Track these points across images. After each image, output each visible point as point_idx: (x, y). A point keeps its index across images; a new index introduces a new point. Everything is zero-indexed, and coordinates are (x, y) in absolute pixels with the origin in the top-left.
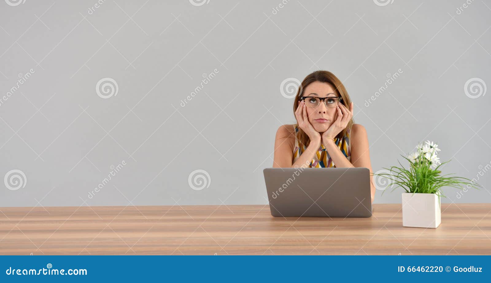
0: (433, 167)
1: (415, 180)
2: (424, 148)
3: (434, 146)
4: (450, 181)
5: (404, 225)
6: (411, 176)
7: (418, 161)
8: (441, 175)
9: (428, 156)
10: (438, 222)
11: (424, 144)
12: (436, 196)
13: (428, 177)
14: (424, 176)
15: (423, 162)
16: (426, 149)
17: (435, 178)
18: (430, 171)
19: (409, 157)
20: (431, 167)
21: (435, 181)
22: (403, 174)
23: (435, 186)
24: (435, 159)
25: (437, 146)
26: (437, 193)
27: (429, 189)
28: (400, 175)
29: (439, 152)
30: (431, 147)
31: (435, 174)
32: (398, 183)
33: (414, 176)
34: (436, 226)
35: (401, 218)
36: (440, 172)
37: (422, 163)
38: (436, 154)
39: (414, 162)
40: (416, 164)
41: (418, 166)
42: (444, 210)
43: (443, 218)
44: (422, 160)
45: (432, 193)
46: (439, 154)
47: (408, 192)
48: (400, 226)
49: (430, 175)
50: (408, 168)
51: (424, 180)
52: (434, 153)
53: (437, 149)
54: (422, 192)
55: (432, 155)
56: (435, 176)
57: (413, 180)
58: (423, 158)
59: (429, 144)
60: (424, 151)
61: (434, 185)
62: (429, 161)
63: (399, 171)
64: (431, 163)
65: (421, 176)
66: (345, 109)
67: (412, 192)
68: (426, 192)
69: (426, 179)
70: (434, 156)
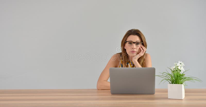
0: (181, 73)
1: (174, 78)
2: (177, 64)
3: (182, 63)
4: (189, 79)
5: (169, 98)
6: (172, 76)
7: (175, 70)
8: (185, 76)
9: (179, 68)
10: (183, 97)
11: (177, 62)
12: (183, 85)
13: (179, 77)
14: (177, 76)
15: (177, 70)
16: (178, 64)
17: (182, 77)
18: (180, 74)
19: (171, 68)
20: (180, 73)
21: (182, 78)
22: (168, 75)
23: (182, 81)
24: (182, 69)
25: (183, 63)
26: (183, 84)
27: (180, 82)
28: (167, 76)
29: (184, 66)
30: (181, 64)
31: (182, 75)
32: (166, 79)
33: (173, 77)
34: (183, 99)
35: (167, 95)
36: (184, 75)
37: (177, 71)
38: (183, 67)
39: (173, 70)
40: (174, 71)
41: (175, 72)
42: (186, 92)
43: (185, 95)
44: (177, 69)
45: (181, 84)
46: (184, 67)
47: (170, 83)
48: (167, 98)
49: (180, 76)
50: (170, 73)
51: (178, 78)
52: (182, 67)
53: (183, 65)
54: (176, 84)
55: (181, 67)
56: (182, 76)
57: (173, 78)
58: (177, 68)
59: (180, 62)
60: (178, 65)
61: (182, 80)
62: (180, 70)
63: (167, 74)
64: (180, 71)
65: (176, 76)
66: (144, 48)
67: (172, 83)
68: (178, 83)
69: (179, 78)
70: (182, 68)
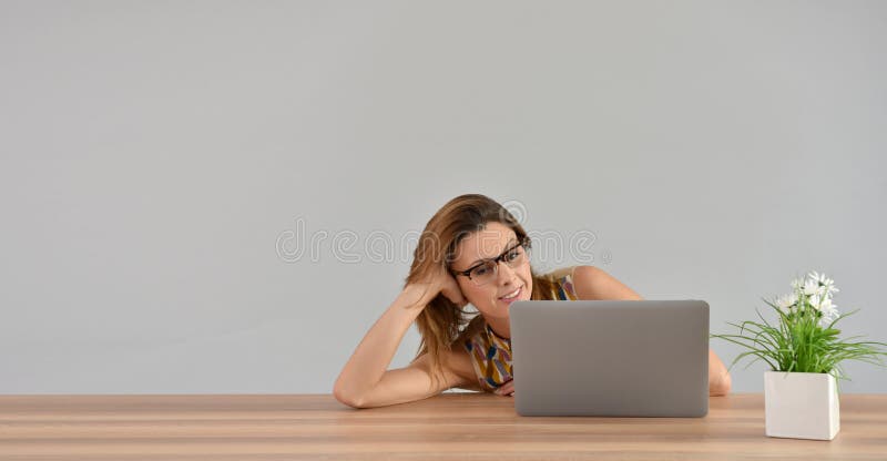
0: (824, 324)
1: (790, 347)
2: (806, 287)
3: (827, 282)
4: (858, 351)
5: (769, 433)
7: (795, 310)
8: (840, 339)
9: (814, 302)
10: (834, 429)
11: (807, 278)
12: (830, 379)
13: (814, 342)
14: (807, 339)
15: (806, 312)
16: (811, 287)
17: (828, 343)
18: (819, 331)
19: (779, 303)
20: (820, 323)
21: (829, 348)
22: (766, 335)
23: (829, 360)
24: (828, 307)
25: (832, 282)
26: (833, 372)
27: (817, 365)
28: (759, 338)
29: (835, 295)
30: (821, 284)
31: (829, 335)
32: (756, 352)
33: (787, 341)
34: (831, 437)
35: (764, 421)
36: (838, 333)
37: (803, 314)
38: (830, 298)
39: (787, 312)
40: (791, 317)
41: (795, 321)
42: (845, 406)
43: (842, 422)
44: (803, 308)
45: (824, 372)
46: (835, 298)
47: (775, 370)
48: (761, 436)
49: (819, 338)
50: (776, 324)
51: (807, 348)
52: (827, 296)
53: (831, 288)
54: (803, 371)
55: (822, 300)
56: (829, 340)
58: (806, 305)
59: (817, 279)
60: (807, 292)
61: (826, 357)
62: (816, 311)
63: (759, 330)
64: (820, 315)
65: (800, 339)
67: (784, 370)
68: (812, 370)
69: (812, 346)
70: (827, 302)
